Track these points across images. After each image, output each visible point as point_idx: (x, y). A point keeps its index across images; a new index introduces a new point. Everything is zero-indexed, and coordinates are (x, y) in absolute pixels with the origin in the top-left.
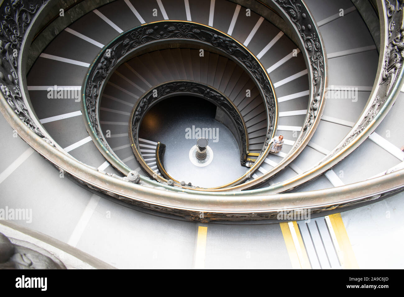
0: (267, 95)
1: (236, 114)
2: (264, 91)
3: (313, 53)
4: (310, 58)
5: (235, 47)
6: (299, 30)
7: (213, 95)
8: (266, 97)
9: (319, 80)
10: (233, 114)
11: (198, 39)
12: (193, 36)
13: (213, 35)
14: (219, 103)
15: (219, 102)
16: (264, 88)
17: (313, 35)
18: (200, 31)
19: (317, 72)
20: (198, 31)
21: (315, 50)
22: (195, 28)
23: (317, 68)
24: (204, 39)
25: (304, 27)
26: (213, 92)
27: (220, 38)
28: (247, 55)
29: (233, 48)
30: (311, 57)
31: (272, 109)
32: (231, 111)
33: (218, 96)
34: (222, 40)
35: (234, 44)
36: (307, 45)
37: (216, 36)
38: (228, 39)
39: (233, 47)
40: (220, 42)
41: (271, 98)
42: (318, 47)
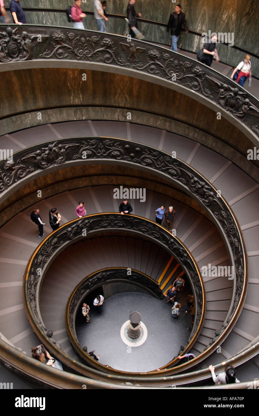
0: (140, 228)
1: (123, 272)
2: (134, 229)
3: (155, 162)
4: (156, 168)
5: (89, 222)
6: (129, 160)
7: (97, 279)
8: (139, 230)
9: (179, 172)
10: (119, 275)
11: (58, 247)
12: (55, 248)
13: (67, 231)
14: (103, 282)
15: (102, 280)
16: (132, 227)
17: (146, 152)
18: (56, 239)
19: (172, 170)
20: (55, 240)
21: (156, 159)
22: (52, 240)
23: (168, 167)
24: (62, 242)
25: (132, 154)
26: (95, 277)
27: (74, 228)
28: (101, 218)
29: (87, 225)
30: (156, 166)
31: (155, 231)
32: (116, 275)
33: (101, 275)
34: (76, 228)
35: (86, 221)
36: (145, 162)
37: (69, 229)
38: (80, 222)
39: (87, 223)
40: (75, 230)
41: (146, 226)
42: (157, 155)
